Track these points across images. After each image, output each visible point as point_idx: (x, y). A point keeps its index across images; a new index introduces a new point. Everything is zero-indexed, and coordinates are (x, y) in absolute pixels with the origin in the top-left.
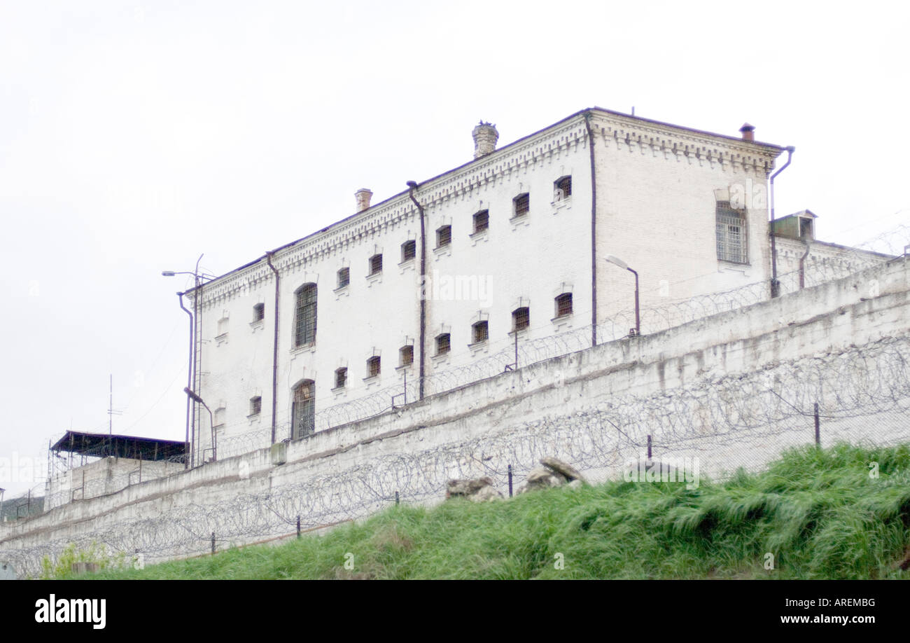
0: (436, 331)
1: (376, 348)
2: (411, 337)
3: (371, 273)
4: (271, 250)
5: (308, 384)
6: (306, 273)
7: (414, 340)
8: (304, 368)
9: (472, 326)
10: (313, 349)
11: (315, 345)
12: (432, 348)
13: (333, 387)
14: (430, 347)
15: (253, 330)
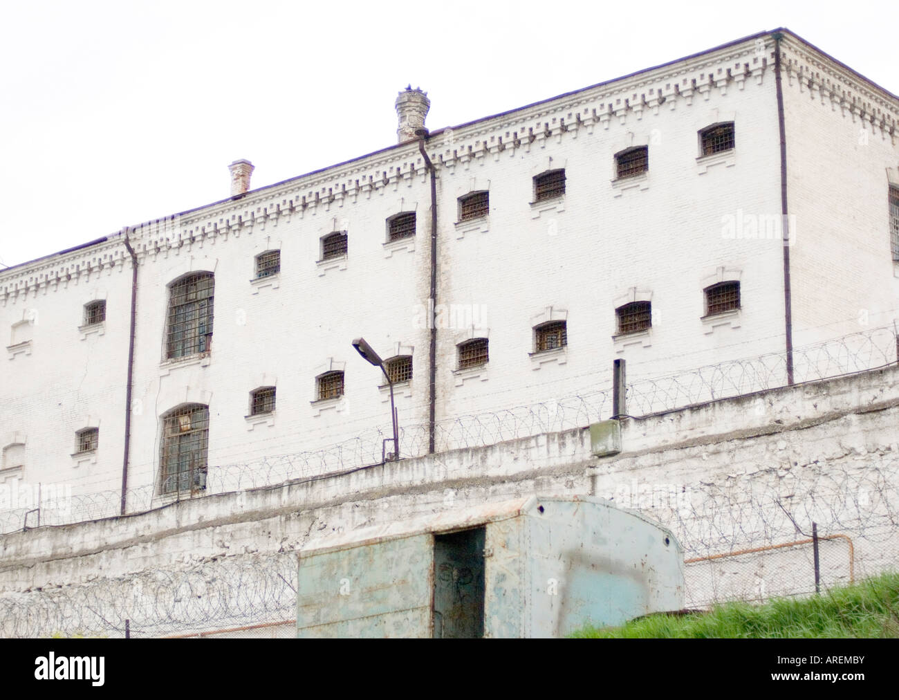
0: (460, 335)
1: (335, 360)
2: (407, 344)
3: (322, 258)
4: (131, 225)
5: (196, 411)
6: (193, 258)
7: (413, 348)
8: (188, 388)
9: (534, 328)
10: (206, 361)
11: (209, 355)
12: (449, 358)
13: (248, 413)
14: (447, 357)
15: (83, 336)
